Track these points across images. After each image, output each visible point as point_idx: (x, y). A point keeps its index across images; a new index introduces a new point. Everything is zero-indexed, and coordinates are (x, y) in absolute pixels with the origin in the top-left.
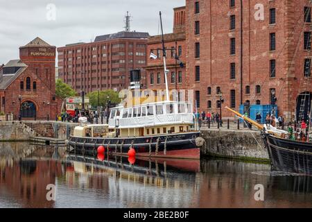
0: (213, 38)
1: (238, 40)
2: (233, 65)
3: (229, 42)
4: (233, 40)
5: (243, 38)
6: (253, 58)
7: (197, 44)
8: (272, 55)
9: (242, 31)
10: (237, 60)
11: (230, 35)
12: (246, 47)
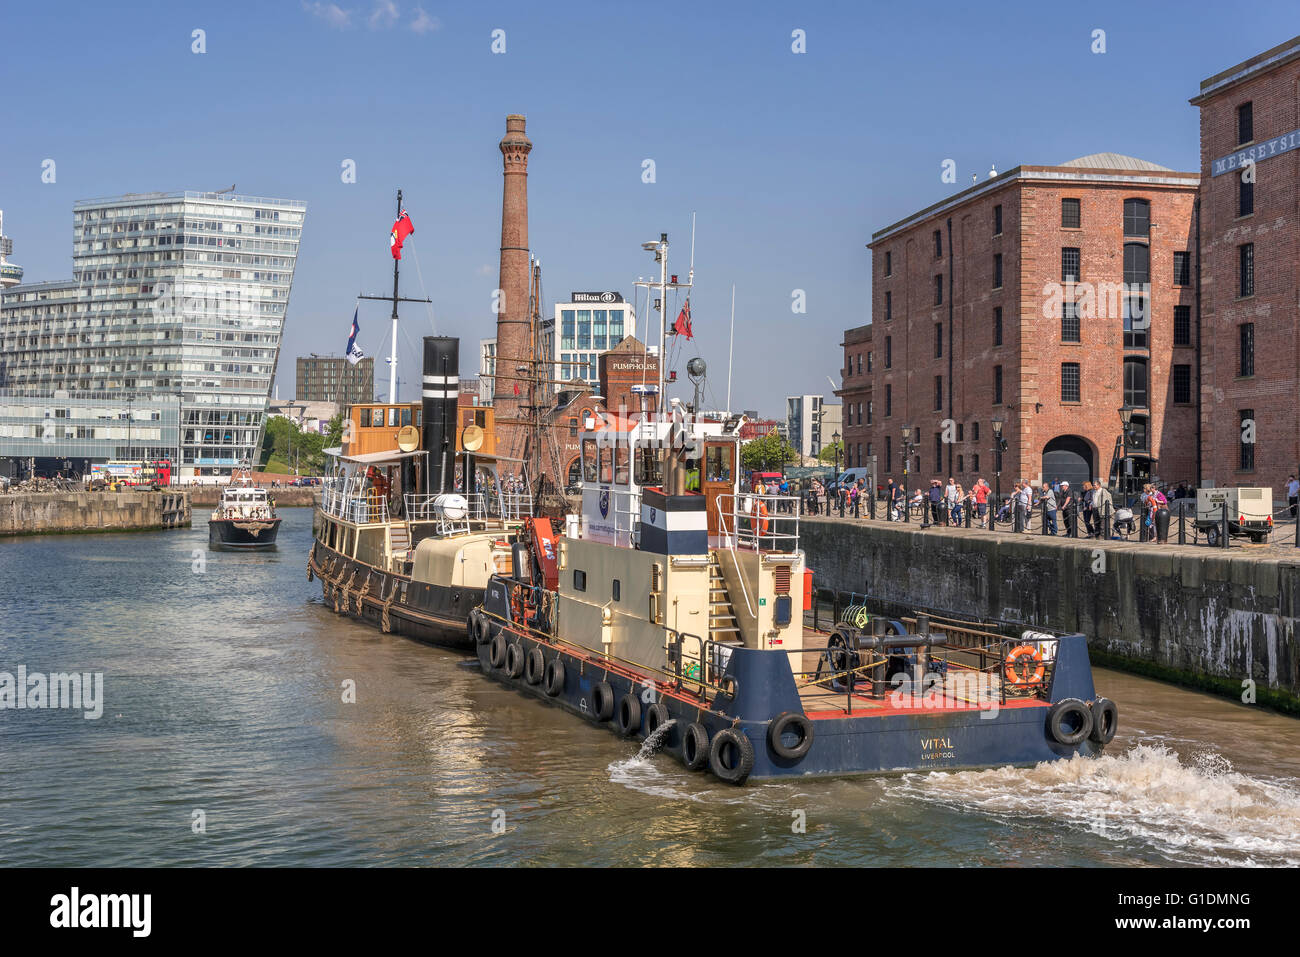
0: (911, 325)
1: (945, 327)
2: (939, 379)
3: (933, 332)
4: (939, 326)
5: (954, 321)
6: (969, 364)
7: (889, 339)
8: (996, 356)
9: (951, 307)
10: (945, 371)
11: (935, 316)
12: (957, 340)
